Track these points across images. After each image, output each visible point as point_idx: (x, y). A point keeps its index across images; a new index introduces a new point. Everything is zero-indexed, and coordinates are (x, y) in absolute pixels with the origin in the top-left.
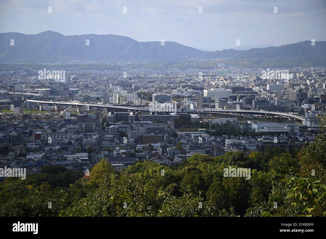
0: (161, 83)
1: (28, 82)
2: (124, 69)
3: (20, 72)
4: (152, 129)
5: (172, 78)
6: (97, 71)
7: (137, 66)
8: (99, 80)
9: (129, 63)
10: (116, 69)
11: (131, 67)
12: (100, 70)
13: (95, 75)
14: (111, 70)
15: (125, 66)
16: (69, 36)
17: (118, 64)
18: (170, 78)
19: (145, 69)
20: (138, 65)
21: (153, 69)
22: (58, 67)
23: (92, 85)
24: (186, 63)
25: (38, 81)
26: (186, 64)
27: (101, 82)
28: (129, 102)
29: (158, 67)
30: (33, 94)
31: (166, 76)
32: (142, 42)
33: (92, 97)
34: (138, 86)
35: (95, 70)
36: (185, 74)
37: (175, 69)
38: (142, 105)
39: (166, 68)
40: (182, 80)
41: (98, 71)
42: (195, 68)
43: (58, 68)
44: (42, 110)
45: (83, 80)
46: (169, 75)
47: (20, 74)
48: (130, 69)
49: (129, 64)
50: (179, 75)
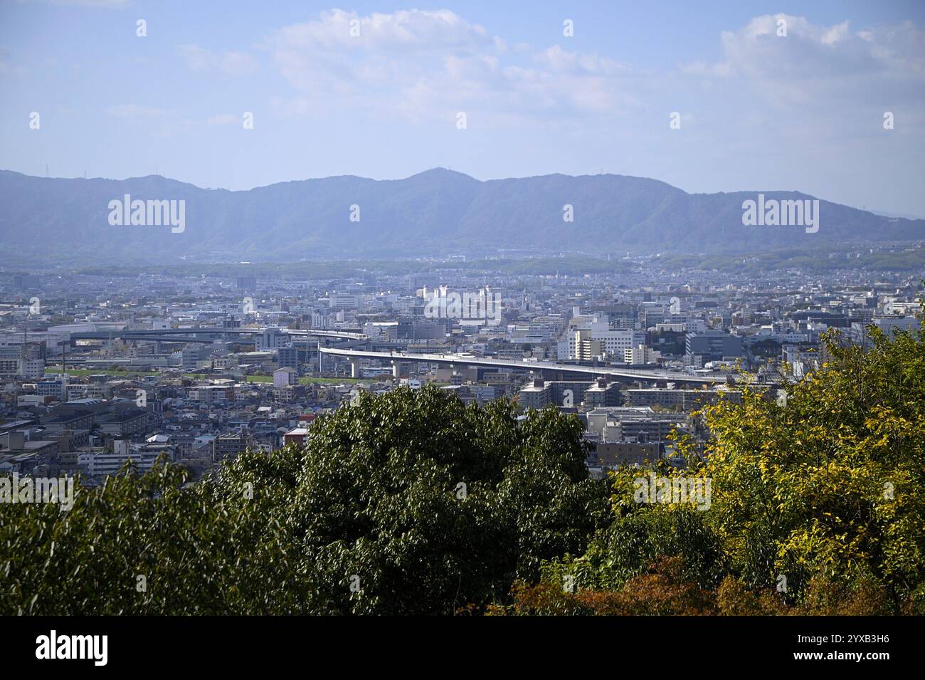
0: (735, 307)
1: (356, 305)
2: (640, 272)
3: (349, 282)
4: (635, 427)
5: (777, 294)
6: (562, 277)
7: (681, 263)
8: (555, 302)
9: (658, 255)
10: (618, 273)
11: (661, 265)
12: (570, 274)
13: (551, 289)
14: (604, 274)
15: (646, 264)
16: (490, 182)
17: (626, 258)
18: (771, 296)
19: (705, 272)
20: (685, 261)
21: (727, 271)
22: (454, 268)
23: (529, 314)
24: (832, 252)
25: (385, 304)
26: (831, 256)
27: (561, 306)
28: (609, 356)
29: (742, 266)
30: (346, 333)
31: (761, 288)
32: (700, 194)
33: (514, 344)
34: (659, 315)
35: (556, 276)
36: (820, 286)
37: (795, 272)
38: (648, 363)
39: (769, 269)
40: (804, 300)
41: (566, 277)
42: (860, 268)
43: (453, 270)
44: (357, 376)
45: (511, 300)
46: (771, 287)
47: (348, 288)
48: (657, 271)
49: (658, 259)
50: (802, 288)
